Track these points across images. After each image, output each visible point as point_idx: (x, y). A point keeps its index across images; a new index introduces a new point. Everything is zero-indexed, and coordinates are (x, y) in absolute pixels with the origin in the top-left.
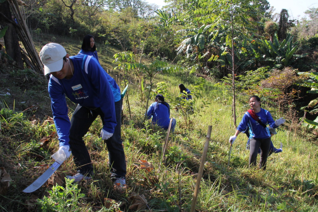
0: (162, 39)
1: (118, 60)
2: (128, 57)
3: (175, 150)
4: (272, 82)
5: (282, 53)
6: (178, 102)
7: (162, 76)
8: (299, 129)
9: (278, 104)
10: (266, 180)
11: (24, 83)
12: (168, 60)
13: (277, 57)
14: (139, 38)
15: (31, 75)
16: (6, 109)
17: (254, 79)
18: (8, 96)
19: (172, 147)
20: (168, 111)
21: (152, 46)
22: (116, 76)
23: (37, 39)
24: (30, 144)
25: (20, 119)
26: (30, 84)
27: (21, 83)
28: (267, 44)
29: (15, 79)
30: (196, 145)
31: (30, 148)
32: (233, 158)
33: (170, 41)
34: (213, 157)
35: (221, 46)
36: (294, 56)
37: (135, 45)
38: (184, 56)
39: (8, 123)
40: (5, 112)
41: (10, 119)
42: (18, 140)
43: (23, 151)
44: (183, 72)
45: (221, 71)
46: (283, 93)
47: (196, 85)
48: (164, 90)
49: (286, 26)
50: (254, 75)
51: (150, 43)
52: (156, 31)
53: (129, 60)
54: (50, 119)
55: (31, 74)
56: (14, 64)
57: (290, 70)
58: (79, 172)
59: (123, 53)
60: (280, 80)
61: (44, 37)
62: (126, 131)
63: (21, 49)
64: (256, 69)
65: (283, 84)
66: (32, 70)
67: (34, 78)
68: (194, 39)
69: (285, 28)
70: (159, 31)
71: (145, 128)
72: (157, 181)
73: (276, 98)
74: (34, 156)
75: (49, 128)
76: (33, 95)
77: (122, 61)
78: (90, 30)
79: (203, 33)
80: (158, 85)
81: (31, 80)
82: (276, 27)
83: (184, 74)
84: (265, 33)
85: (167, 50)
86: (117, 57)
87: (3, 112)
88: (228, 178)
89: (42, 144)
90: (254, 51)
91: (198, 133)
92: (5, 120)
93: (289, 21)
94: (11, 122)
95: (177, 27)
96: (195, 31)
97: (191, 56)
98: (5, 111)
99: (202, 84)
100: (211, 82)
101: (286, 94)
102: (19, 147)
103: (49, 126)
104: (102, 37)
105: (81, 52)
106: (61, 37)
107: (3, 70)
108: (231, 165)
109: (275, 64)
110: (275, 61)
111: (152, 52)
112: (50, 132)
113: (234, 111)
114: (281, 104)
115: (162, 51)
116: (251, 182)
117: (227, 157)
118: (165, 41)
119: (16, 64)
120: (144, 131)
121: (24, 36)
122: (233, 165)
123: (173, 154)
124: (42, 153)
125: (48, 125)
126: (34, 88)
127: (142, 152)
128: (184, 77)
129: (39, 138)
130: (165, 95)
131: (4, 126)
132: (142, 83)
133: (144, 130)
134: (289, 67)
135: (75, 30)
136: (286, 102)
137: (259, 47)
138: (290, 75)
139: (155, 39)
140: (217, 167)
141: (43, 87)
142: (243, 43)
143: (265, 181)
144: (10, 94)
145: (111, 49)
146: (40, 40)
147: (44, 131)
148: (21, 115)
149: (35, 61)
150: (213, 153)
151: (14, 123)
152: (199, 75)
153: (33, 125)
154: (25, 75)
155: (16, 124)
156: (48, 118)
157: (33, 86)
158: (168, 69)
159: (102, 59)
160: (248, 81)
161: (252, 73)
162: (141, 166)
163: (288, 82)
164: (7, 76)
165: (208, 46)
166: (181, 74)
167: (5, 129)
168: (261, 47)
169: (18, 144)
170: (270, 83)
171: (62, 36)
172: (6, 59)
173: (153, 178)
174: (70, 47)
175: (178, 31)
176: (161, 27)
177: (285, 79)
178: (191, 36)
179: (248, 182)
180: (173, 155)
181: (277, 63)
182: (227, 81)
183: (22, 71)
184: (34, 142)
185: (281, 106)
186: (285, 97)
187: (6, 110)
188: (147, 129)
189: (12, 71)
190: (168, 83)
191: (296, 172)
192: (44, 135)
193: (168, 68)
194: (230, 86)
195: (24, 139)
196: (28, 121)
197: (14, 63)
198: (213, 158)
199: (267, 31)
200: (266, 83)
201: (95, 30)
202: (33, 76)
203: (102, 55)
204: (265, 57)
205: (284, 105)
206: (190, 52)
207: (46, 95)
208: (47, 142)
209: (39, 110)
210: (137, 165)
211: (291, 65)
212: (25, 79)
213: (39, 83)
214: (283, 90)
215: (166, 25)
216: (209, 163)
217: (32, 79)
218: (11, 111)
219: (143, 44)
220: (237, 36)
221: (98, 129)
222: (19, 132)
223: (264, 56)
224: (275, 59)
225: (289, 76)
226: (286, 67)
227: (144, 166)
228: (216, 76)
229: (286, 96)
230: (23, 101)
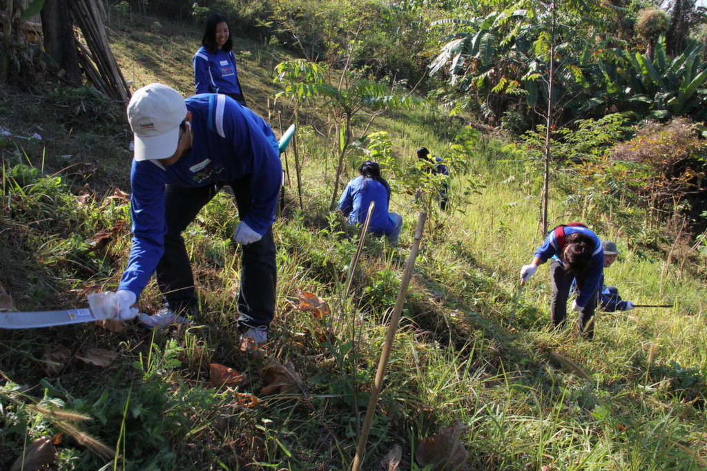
0: (398, 40)
1: (284, 77)
2: (308, 72)
3: (387, 278)
4: (639, 150)
5: (672, 84)
6: (413, 179)
7: (393, 121)
8: (693, 259)
9: (650, 201)
10: (589, 361)
11: (76, 117)
12: (408, 87)
13: (659, 93)
14: (345, 34)
15: (93, 101)
16: (24, 166)
17: (596, 140)
18: (35, 140)
19: (382, 273)
20: (387, 196)
21: (375, 54)
22: (279, 112)
23: (120, 26)
24: (66, 243)
25: (54, 190)
26: (89, 120)
27: (71, 117)
28: (640, 62)
29: (58, 107)
30: (443, 275)
31: (66, 250)
32: (521, 309)
33: (416, 45)
34: (476, 303)
35: (530, 61)
36: (698, 92)
37: (336, 50)
38: (447, 80)
39: (25, 196)
40: (21, 172)
41: (30, 188)
42: (42, 233)
43: (52, 255)
44: (440, 116)
45: (525, 119)
46: (663, 176)
47: (457, 143)
48: (384, 151)
49: (689, 21)
50: (594, 130)
51: (372, 47)
52: (386, 20)
53: (309, 78)
54: (119, 194)
55: (94, 98)
56: (60, 75)
57: (684, 125)
58: (167, 307)
59: (297, 62)
60: (658, 146)
61: (135, 21)
62: (284, 231)
63: (78, 44)
64: (602, 117)
65: (665, 155)
66: (96, 90)
67: (100, 107)
68: (470, 42)
69: (686, 27)
70: (393, 20)
71: (329, 229)
72: (333, 339)
73: (645, 186)
74: (74, 268)
75: (114, 211)
76: (92, 142)
77: (293, 78)
78: (238, 11)
79: (492, 31)
80: (371, 138)
81: (93, 112)
82: (665, 24)
83: (442, 120)
84: (636, 36)
85: (408, 65)
86: (284, 70)
87: (18, 171)
88: (500, 348)
89: (94, 243)
90: (607, 77)
91: (453, 249)
92: (21, 190)
93: (699, 8)
94: (33, 193)
95: (435, 13)
96: (473, 25)
97: (462, 80)
98: (21, 170)
99: (471, 142)
100: (501, 141)
101: (670, 180)
102: (44, 247)
103: (116, 208)
104: (264, 27)
105: (200, 52)
106: (173, 23)
107: (36, 88)
108: (517, 323)
109: (652, 109)
110: (652, 103)
111: (367, 65)
112: (116, 221)
113: (544, 209)
114: (656, 201)
115: (398, 67)
116: (554, 363)
117: (509, 307)
118: (404, 43)
119: (65, 76)
120: (325, 235)
121: (84, 13)
122: (520, 323)
123: (381, 286)
124: (92, 263)
125: (113, 207)
126: (98, 129)
127: (312, 278)
128: (442, 127)
129: (92, 231)
130: (387, 161)
131: (17, 200)
132: (341, 133)
133: (327, 232)
134: (684, 116)
135: (205, 9)
136: (668, 196)
137: (618, 69)
138: (682, 136)
139: (384, 38)
140: (478, 322)
141: (117, 128)
142: (582, 57)
143: (586, 363)
144: (40, 138)
145: (282, 55)
146: (127, 28)
147: (103, 218)
148: (56, 180)
149: (106, 72)
150: (479, 293)
151: (40, 195)
152: (475, 125)
153: (80, 203)
154: (80, 99)
155: (43, 199)
156: (116, 193)
157: (96, 125)
158: (388, 101)
159: (262, 76)
160: (582, 144)
161: (590, 124)
162: (302, 304)
163: (678, 153)
164: (43, 99)
165: (502, 60)
166: (435, 121)
167: (18, 207)
168: (622, 68)
169: (43, 241)
170: (636, 152)
171: (175, 22)
172: (44, 64)
173: (324, 332)
174: (192, 47)
175: (435, 22)
176: (397, 13)
177: (671, 143)
178: (463, 36)
179: (546, 361)
180: (383, 290)
181: (656, 108)
182: (534, 141)
183: (75, 90)
184: (76, 238)
185: (656, 206)
186: (667, 186)
187: (24, 168)
188: (332, 230)
189: (53, 89)
190: (405, 138)
191: (663, 349)
192: (101, 225)
193: (388, 98)
194: (539, 153)
195: (57, 232)
196: (69, 194)
197: (61, 73)
198: (477, 305)
199: (641, 33)
200: (626, 152)
201: (249, 11)
202: (98, 103)
203: (262, 67)
204: (631, 94)
205: (663, 202)
206: (459, 72)
207: (122, 145)
208: (105, 242)
209: (99, 175)
210: (292, 302)
211: (688, 113)
212: (79, 108)
213: (110, 120)
214: (665, 169)
215: (410, 8)
216: (462, 313)
217: (95, 110)
218: (34, 171)
219: (354, 47)
220: (570, 40)
221: (222, 224)
222: (47, 216)
223: (628, 90)
224: (652, 97)
225: (682, 139)
226: (677, 116)
227: (308, 305)
228: (515, 130)
229: (670, 184)
230: (66, 153)
